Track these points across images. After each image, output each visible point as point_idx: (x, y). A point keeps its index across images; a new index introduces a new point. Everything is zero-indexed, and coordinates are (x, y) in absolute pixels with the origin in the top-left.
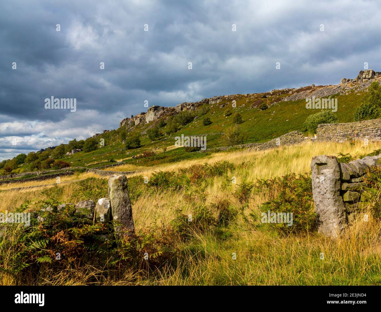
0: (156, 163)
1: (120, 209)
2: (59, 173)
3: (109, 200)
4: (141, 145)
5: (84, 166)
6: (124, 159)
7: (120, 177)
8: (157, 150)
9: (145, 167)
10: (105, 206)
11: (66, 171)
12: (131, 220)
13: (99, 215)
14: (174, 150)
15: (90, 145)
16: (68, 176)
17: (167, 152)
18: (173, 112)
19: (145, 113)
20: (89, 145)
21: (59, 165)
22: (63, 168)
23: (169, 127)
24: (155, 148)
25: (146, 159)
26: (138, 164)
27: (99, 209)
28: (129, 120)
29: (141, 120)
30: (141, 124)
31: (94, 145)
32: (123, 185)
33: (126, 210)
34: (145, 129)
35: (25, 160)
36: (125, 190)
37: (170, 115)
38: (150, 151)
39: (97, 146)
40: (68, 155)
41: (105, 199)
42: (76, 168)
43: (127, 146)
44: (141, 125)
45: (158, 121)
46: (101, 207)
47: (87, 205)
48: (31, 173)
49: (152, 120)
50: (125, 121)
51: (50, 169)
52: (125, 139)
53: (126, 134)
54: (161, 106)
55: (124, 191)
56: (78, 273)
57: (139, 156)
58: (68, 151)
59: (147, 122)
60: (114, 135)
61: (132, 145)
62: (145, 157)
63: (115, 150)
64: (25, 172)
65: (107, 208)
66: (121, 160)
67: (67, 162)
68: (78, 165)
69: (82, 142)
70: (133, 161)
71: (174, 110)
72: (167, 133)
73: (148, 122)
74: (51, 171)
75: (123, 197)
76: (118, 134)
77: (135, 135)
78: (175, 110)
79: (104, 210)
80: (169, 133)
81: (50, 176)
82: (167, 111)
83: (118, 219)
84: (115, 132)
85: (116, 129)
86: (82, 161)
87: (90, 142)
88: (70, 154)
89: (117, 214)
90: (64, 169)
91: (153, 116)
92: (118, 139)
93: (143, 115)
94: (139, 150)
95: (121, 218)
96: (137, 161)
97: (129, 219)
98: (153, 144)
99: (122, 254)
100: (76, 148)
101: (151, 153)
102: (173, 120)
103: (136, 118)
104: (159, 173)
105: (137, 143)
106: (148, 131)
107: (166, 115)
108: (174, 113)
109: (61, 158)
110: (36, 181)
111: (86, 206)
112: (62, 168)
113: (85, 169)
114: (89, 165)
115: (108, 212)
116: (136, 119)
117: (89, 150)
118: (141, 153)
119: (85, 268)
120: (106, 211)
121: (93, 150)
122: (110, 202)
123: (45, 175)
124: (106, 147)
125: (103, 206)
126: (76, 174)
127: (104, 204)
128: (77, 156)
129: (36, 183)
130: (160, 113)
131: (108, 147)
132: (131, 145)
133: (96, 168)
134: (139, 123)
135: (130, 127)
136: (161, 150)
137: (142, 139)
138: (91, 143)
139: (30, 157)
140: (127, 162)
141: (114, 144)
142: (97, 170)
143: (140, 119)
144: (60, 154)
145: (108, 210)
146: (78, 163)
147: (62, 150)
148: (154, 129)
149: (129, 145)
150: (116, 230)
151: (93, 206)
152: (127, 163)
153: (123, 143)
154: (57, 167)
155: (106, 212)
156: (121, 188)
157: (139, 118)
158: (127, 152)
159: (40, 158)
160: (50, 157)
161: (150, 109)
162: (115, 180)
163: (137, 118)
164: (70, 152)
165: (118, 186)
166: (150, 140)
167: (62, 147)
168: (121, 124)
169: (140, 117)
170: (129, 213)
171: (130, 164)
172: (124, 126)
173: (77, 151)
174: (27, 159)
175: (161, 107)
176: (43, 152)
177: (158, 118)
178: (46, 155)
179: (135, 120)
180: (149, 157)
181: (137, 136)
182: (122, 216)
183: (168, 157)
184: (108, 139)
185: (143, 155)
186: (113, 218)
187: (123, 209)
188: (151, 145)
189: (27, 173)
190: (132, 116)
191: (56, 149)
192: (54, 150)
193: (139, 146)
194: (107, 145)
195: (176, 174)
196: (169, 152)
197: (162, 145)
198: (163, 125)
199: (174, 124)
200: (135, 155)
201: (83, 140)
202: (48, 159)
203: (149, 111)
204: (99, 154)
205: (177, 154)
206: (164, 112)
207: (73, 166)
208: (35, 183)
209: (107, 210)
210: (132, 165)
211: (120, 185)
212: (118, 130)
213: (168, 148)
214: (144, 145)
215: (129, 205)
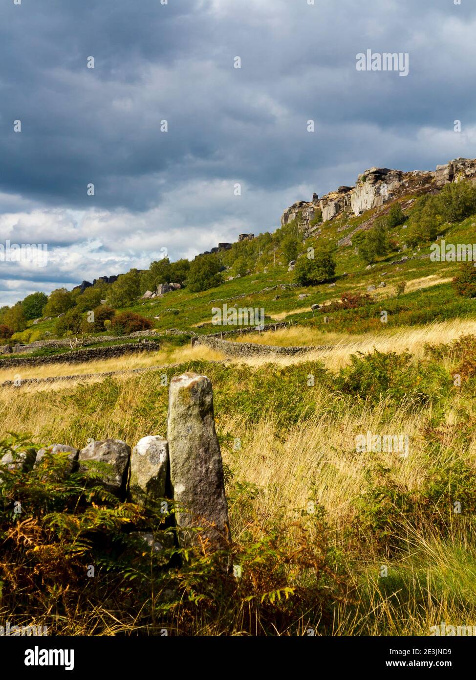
0: (375, 324)
1: (191, 466)
2: (122, 345)
3: (166, 442)
4: (336, 275)
5: (186, 329)
6: (291, 313)
7: (193, 384)
8: (381, 290)
9: (345, 336)
10: (152, 457)
11: (140, 341)
12: (219, 496)
13: (136, 479)
14: (425, 290)
15: (204, 274)
16: (144, 352)
17: (406, 296)
18: (427, 186)
19: (349, 189)
20: (202, 273)
21: (124, 325)
22: (136, 331)
23: (414, 225)
24: (374, 282)
25: (348, 312)
26: (326, 326)
27: (138, 464)
28: (307, 207)
29: (338, 208)
30: (338, 218)
31: (213, 274)
32: (202, 404)
33: (207, 471)
34: (350, 230)
35: (43, 309)
36: (205, 418)
37: (419, 194)
38: (359, 291)
39: (221, 276)
40: (148, 299)
41: (157, 438)
42: (168, 332)
43: (300, 278)
44: (339, 220)
45: (385, 210)
46: (142, 460)
47: (108, 453)
48: (57, 342)
49: (369, 207)
50: (297, 211)
51: (103, 333)
52: (295, 258)
53: (296, 244)
54: (394, 170)
55: (203, 420)
56: (74, 627)
57: (331, 305)
58: (148, 289)
59: (354, 213)
60: (267, 247)
61: (313, 274)
62: (346, 308)
63: (269, 287)
64: (42, 339)
65: (157, 463)
66: (283, 315)
67: (146, 316)
68: (171, 325)
69: (185, 265)
70: (313, 319)
71: (428, 179)
72: (407, 242)
73: (357, 214)
74: (106, 338)
75: (201, 436)
76: (277, 245)
77: (323, 247)
78: (433, 181)
79: (150, 468)
80: (413, 244)
81: (100, 351)
82: (411, 181)
83: (185, 493)
84: (268, 240)
85: (273, 231)
86: (183, 315)
87: (204, 264)
88: (153, 296)
89: (182, 479)
90: (137, 334)
91: (370, 197)
92: (276, 258)
93: (343, 194)
94: (330, 288)
95: (192, 490)
96: (322, 318)
97: (214, 493)
98: (370, 273)
99: (185, 588)
100: (168, 279)
101: (361, 298)
102: (426, 208)
103: (326, 201)
104: (369, 358)
105: (327, 269)
106: (357, 237)
107: (407, 193)
108: (428, 188)
109: (132, 305)
110: (68, 364)
111: (104, 454)
112: (132, 331)
113: (188, 337)
114: (200, 327)
115: (160, 473)
116: (326, 204)
117: (202, 285)
118: (335, 297)
119: (92, 616)
120: (154, 470)
121: (210, 286)
122: (167, 446)
123: (88, 349)
124: (245, 278)
125: (148, 457)
126: (166, 349)
127: (151, 451)
128: (172, 301)
129: (66, 369)
130: (390, 187)
131: (251, 279)
132: (309, 276)
133: (216, 335)
134: (332, 215)
135: (310, 226)
136: (391, 290)
137: (340, 259)
138: (206, 268)
139: (54, 303)
140: (297, 321)
141: (265, 272)
142: (219, 340)
143: (335, 204)
144: (129, 295)
145: (161, 469)
146: (174, 320)
147: (134, 286)
148: (374, 232)
149: (304, 275)
150: (181, 522)
151: (122, 455)
152: (296, 324)
153: (290, 269)
154: (120, 328)
155: (155, 474)
156: (196, 411)
157: (333, 203)
158: (299, 292)
159: (80, 305)
160: (103, 301)
161: (364, 179)
162: (181, 391)
163: (329, 203)
164: (155, 289)
165: (187, 406)
166: (364, 261)
167: (134, 276)
168: (286, 217)
169: (336, 201)
170: (216, 479)
171: (305, 325)
172: (294, 222)
173: (172, 287)
174: (48, 307)
175: (392, 173)
176: (88, 290)
177: (384, 202)
178: (95, 298)
179: (321, 206)
180: (356, 309)
181: (328, 250)
182: (195, 487)
183: (407, 309)
184: (250, 259)
185: (340, 301)
186: (173, 488)
187: (199, 469)
188: (363, 275)
189: (46, 341)
190: (315, 197)
191: (119, 282)
192: (115, 286)
193: (332, 277)
194: (249, 273)
195: (414, 361)
196: (412, 297)
197: (394, 276)
198: (399, 221)
199: (428, 219)
200: (319, 301)
201: (186, 261)
202: (99, 308)
203: (362, 182)
204: (228, 296)
205: (434, 301)
206: (403, 186)
207: (161, 327)
208: (63, 370)
209: (159, 467)
210: (309, 328)
211: (192, 403)
212: (276, 234)
213: (408, 283)
214: (346, 275)
215: (216, 457)
